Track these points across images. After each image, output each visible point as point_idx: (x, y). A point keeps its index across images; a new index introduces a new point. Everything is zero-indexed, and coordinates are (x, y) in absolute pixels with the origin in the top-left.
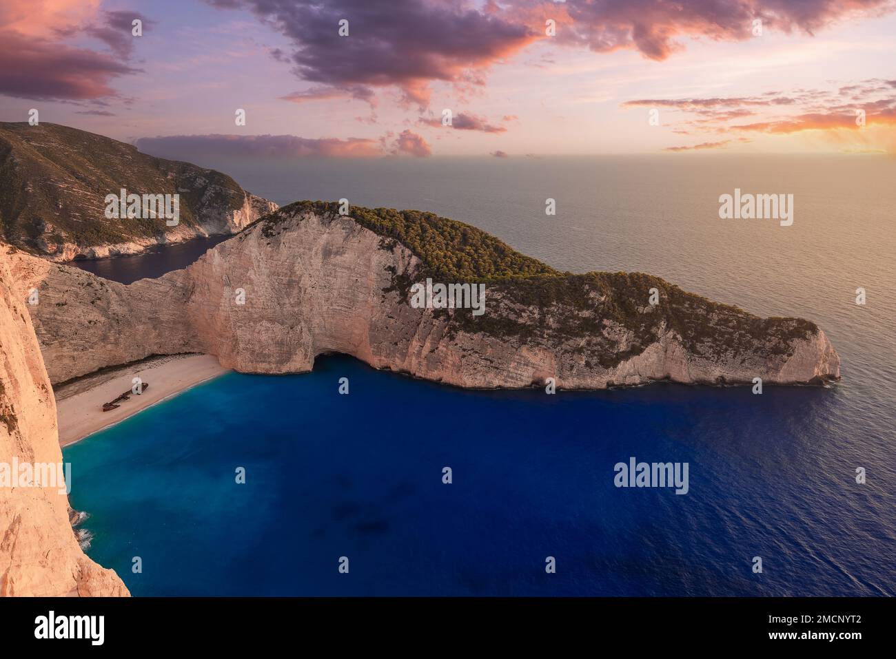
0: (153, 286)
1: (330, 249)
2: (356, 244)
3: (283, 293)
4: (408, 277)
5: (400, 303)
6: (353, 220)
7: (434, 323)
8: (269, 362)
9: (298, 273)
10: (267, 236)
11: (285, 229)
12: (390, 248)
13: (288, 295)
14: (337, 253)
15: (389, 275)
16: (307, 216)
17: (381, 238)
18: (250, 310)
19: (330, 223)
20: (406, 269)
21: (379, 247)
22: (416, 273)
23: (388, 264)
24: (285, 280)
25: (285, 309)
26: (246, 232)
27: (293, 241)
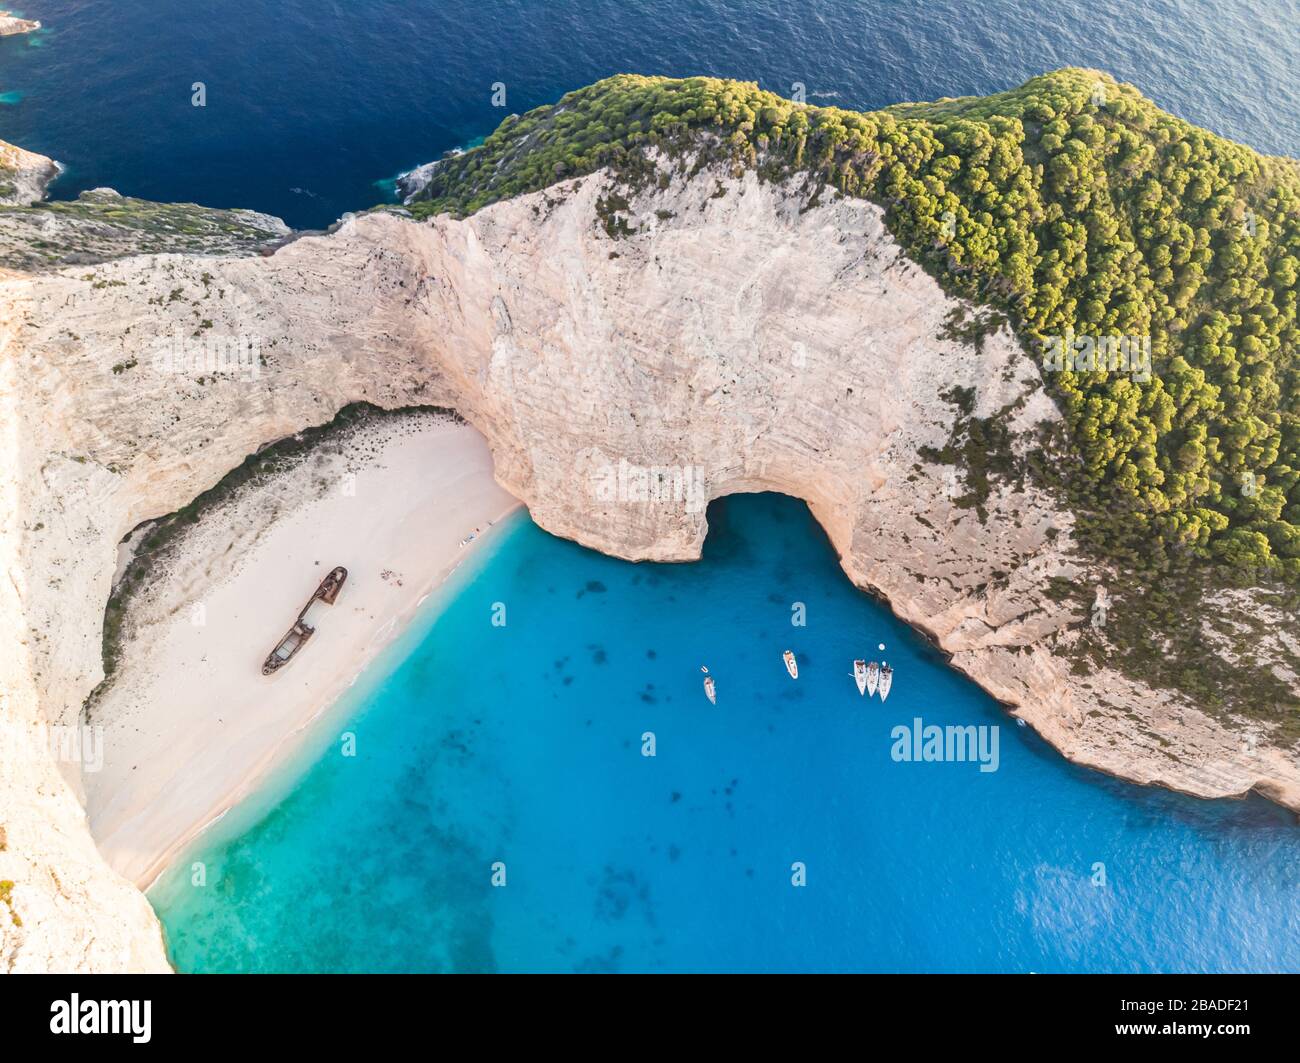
0: (327, 256)
1: (789, 291)
2: (870, 299)
3: (646, 388)
4: (1007, 438)
5: (961, 503)
6: (880, 211)
7: (1042, 605)
8: (605, 537)
9: (690, 349)
10: (611, 231)
11: (664, 216)
12: (975, 336)
13: (660, 398)
14: (808, 306)
15: (949, 415)
16: (732, 185)
17: (955, 304)
18: (563, 412)
19: (802, 211)
20: (1006, 410)
21: (941, 331)
22: (1034, 444)
23: (957, 382)
24: (656, 358)
25: (647, 432)
26: (552, 192)
27: (683, 253)
